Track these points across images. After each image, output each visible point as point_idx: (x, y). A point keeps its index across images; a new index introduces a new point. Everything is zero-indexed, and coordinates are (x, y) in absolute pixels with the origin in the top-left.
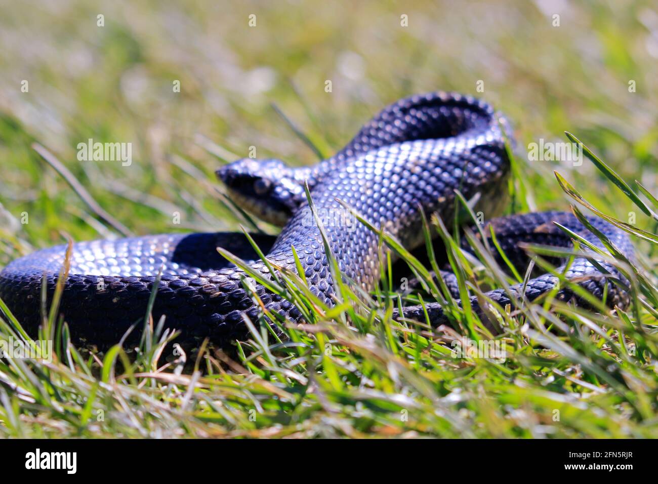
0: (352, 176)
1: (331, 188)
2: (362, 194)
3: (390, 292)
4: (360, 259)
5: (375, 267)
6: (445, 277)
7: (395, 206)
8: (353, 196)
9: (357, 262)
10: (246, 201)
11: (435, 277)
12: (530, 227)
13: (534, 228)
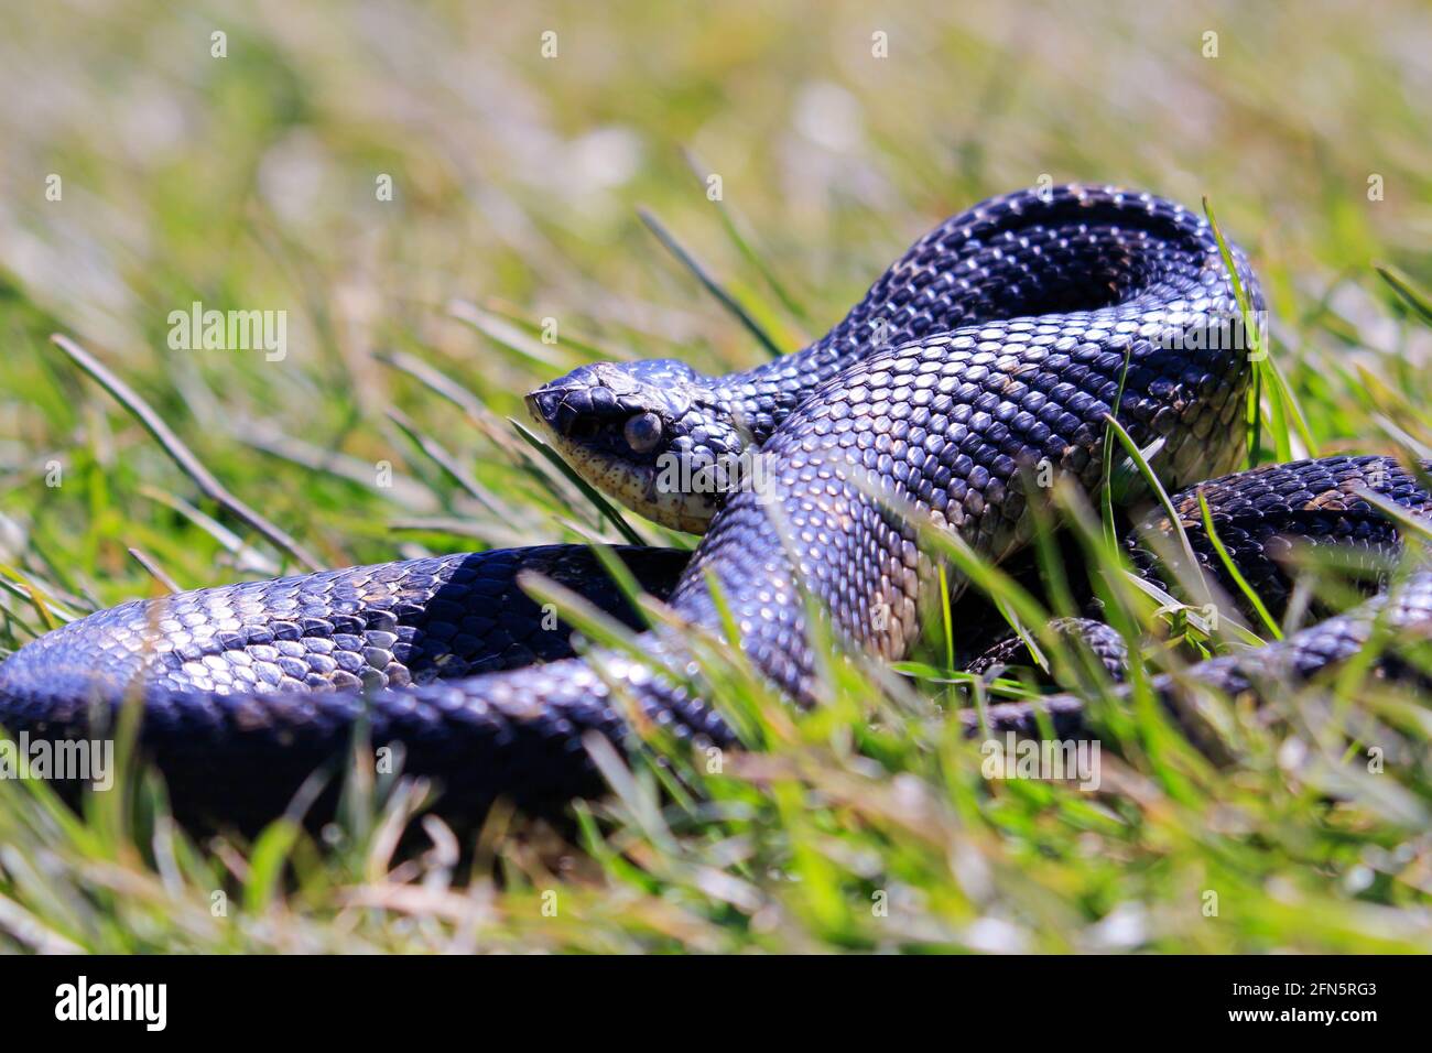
3: (951, 669)
6: (1087, 631)
10: (608, 469)
11: (1063, 632)
12: (1295, 496)
13: (1304, 501)
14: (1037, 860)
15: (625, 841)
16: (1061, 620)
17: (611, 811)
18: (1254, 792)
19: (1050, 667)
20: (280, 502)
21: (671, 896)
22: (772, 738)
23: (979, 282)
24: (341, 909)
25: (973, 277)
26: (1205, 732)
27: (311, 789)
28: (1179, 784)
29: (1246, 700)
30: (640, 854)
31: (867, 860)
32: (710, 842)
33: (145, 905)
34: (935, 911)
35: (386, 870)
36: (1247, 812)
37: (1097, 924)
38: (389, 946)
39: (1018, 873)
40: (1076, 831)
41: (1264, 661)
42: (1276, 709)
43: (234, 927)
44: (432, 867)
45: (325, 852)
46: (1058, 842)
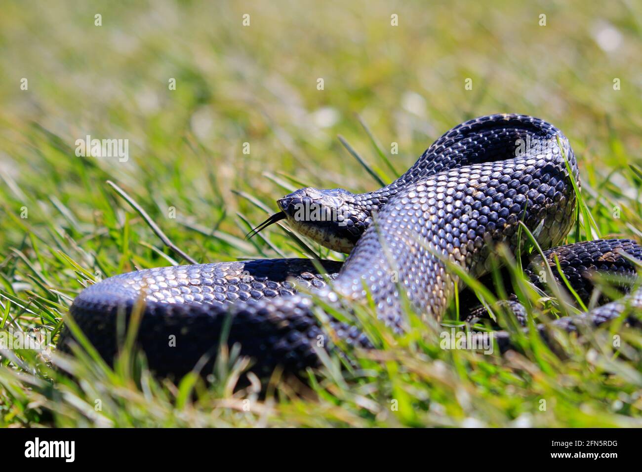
0: (415, 201)
1: (394, 214)
2: (426, 220)
3: (458, 321)
4: (429, 288)
5: (444, 296)
6: (511, 305)
7: (461, 232)
8: (417, 222)
9: (426, 291)
10: (309, 229)
11: (502, 306)
12: (595, 254)
13: (598, 256)
14: (490, 395)
15: (327, 384)
16: (501, 301)
17: (322, 372)
18: (576, 370)
19: (497, 319)
20: (194, 248)
21: (345, 407)
22: (385, 345)
23: (462, 151)
24: (214, 408)
25: (460, 149)
26: (557, 347)
27: (203, 361)
28: (546, 367)
29: (574, 334)
30: (333, 389)
31: (422, 394)
32: (360, 385)
33: (137, 404)
34: (449, 414)
35: (232, 393)
36: (573, 378)
37: (513, 421)
38: (233, 424)
39: (483, 400)
40: (505, 384)
41: (582, 319)
42: (586, 337)
43: (172, 414)
44: (251, 392)
45: (208, 385)
46: (499, 389)
